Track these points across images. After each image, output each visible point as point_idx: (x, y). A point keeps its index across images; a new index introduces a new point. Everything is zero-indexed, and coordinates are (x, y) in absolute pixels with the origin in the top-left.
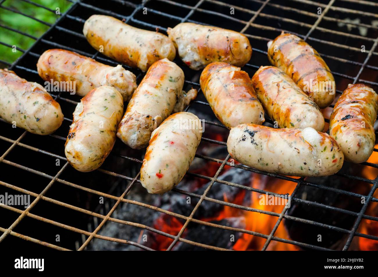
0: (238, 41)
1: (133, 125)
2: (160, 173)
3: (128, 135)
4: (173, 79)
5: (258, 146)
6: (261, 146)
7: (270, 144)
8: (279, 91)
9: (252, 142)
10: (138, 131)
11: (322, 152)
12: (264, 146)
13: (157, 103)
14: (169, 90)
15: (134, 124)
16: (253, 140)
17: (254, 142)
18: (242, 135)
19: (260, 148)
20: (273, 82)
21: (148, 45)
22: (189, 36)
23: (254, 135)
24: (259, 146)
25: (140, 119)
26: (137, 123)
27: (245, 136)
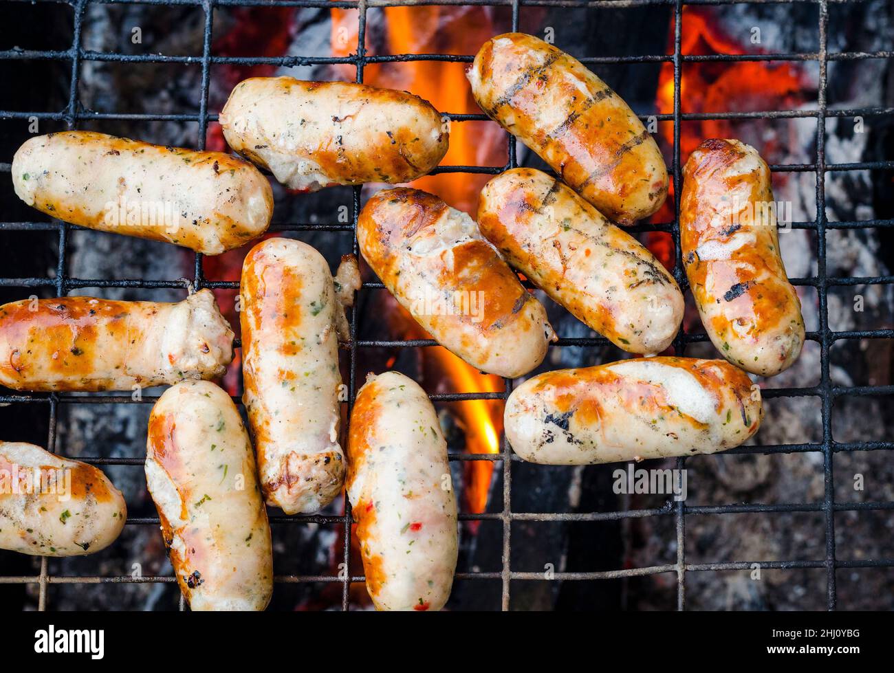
0: (417, 136)
1: (303, 491)
2: (422, 603)
3: (298, 507)
4: (318, 304)
5: (586, 444)
6: (592, 442)
7: (609, 433)
8: (564, 260)
9: (570, 440)
10: (318, 494)
11: (724, 424)
12: (598, 439)
13: (316, 392)
14: (322, 338)
15: (305, 488)
16: (570, 436)
17: (574, 439)
18: (543, 431)
19: (591, 445)
20: (543, 238)
21: (213, 219)
22: (291, 146)
23: (570, 425)
24: (588, 443)
25: (315, 472)
26: (312, 485)
27: (549, 432)
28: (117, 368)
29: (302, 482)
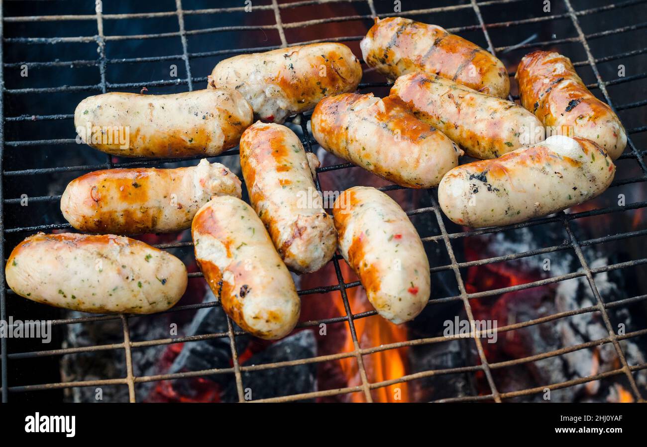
0: (341, 56)
1: (311, 237)
2: (413, 286)
3: (308, 255)
4: (297, 147)
5: (500, 191)
6: (505, 190)
7: (515, 182)
8: (458, 105)
9: (489, 189)
10: (322, 242)
11: (592, 162)
12: (509, 188)
14: (304, 166)
15: (311, 235)
16: (489, 186)
17: (492, 188)
18: (469, 186)
19: (504, 192)
20: (441, 95)
21: (216, 113)
22: (259, 77)
23: (487, 178)
24: (502, 190)
25: (317, 223)
26: (316, 232)
27: (474, 185)
28: (165, 197)
29: (309, 230)
